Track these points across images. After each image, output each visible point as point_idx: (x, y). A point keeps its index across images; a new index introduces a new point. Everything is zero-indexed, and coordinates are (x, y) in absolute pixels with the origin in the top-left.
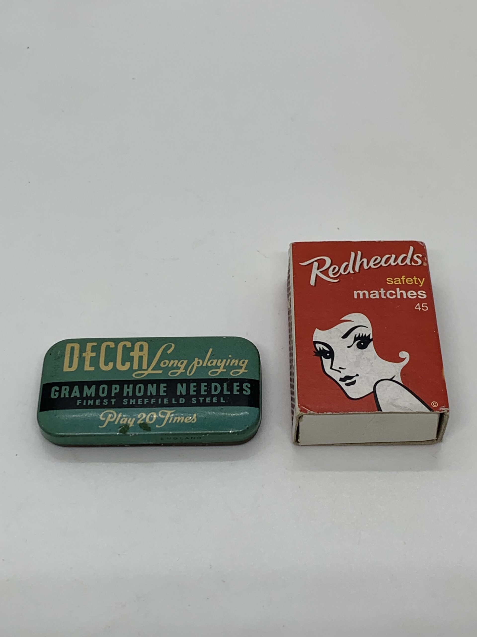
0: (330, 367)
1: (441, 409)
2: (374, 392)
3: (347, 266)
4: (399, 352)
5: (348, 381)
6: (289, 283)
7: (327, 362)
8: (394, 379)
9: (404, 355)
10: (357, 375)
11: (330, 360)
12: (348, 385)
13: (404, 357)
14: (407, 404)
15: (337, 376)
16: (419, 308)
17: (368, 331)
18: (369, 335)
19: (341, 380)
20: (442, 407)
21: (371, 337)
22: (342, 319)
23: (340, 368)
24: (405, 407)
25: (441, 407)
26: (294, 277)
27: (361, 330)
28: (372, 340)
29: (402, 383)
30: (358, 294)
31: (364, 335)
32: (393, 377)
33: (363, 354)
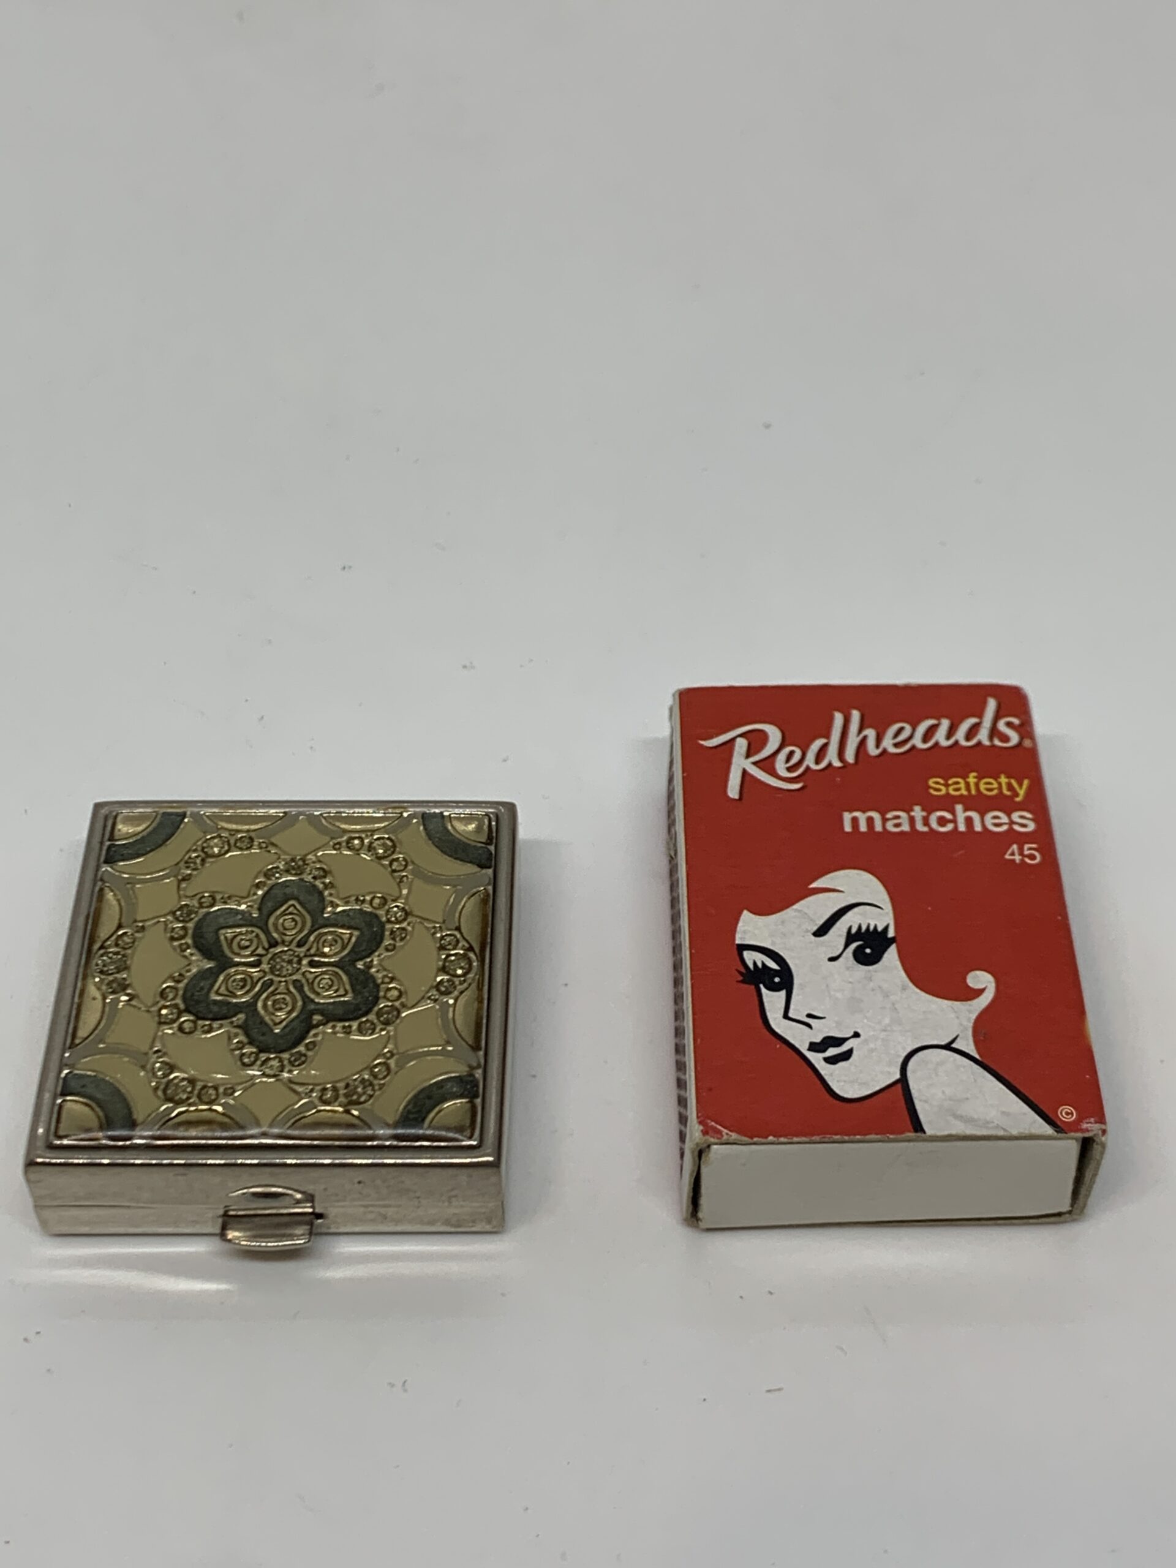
0: (782, 1012)
1: (1085, 1126)
2: (903, 1080)
3: (824, 747)
4: (967, 973)
5: (832, 1052)
6: (670, 794)
7: (774, 1001)
8: (954, 1045)
9: (981, 979)
10: (856, 1035)
12: (832, 1060)
13: (982, 987)
14: (993, 1114)
15: (800, 1038)
16: (1017, 858)
17: (882, 918)
18: (886, 928)
19: (813, 1047)
20: (1088, 1121)
21: (891, 933)
22: (814, 885)
23: (809, 1016)
24: (988, 1122)
25: (1085, 1121)
26: (683, 778)
27: (863, 914)
28: (893, 940)
29: (977, 1056)
30: (855, 821)
31: (872, 928)
32: (953, 1041)
33: (870, 979)
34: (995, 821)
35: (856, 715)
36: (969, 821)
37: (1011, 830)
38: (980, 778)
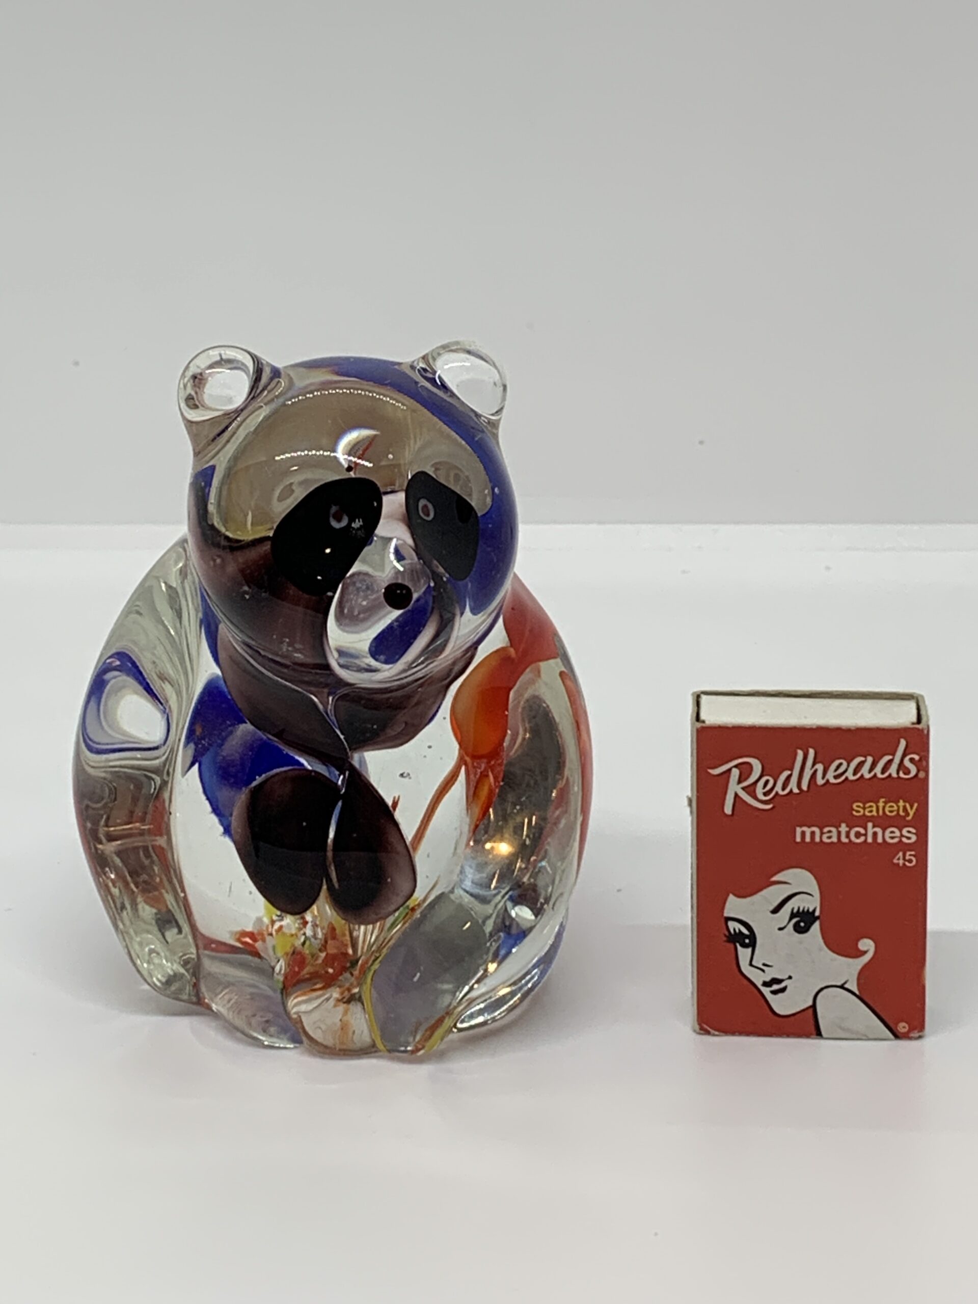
0: (748, 962)
1: (912, 1035)
2: (814, 1006)
3: (789, 778)
4: (859, 940)
5: (775, 987)
7: (744, 954)
8: (846, 986)
9: (867, 945)
10: (790, 978)
11: (750, 950)
12: (774, 992)
13: (864, 949)
14: (861, 1027)
15: (758, 978)
16: (901, 862)
17: (812, 903)
18: (814, 911)
19: (766, 984)
20: (914, 1033)
21: (817, 913)
22: (775, 879)
23: (764, 965)
24: (858, 1032)
25: (912, 1031)
26: (697, 797)
27: (803, 900)
28: (818, 918)
29: (857, 993)
30: (803, 833)
31: (806, 910)
32: (845, 983)
33: (801, 943)
34: (891, 835)
35: (811, 752)
36: (875, 834)
37: (901, 841)
38: (886, 803)
